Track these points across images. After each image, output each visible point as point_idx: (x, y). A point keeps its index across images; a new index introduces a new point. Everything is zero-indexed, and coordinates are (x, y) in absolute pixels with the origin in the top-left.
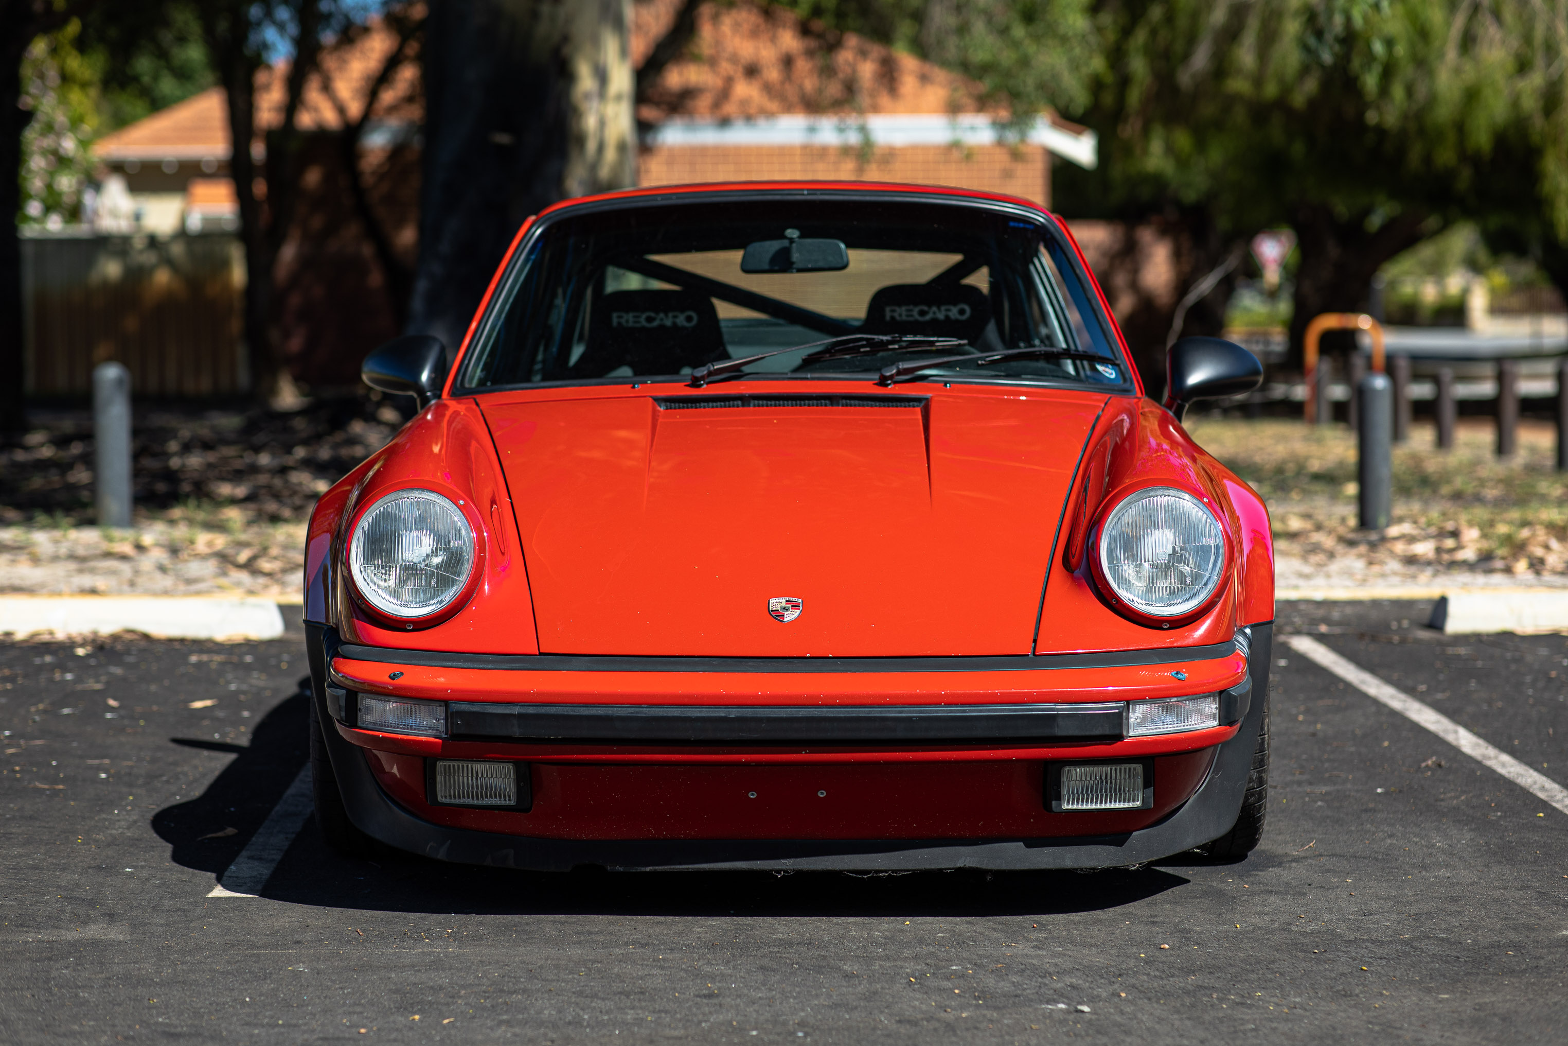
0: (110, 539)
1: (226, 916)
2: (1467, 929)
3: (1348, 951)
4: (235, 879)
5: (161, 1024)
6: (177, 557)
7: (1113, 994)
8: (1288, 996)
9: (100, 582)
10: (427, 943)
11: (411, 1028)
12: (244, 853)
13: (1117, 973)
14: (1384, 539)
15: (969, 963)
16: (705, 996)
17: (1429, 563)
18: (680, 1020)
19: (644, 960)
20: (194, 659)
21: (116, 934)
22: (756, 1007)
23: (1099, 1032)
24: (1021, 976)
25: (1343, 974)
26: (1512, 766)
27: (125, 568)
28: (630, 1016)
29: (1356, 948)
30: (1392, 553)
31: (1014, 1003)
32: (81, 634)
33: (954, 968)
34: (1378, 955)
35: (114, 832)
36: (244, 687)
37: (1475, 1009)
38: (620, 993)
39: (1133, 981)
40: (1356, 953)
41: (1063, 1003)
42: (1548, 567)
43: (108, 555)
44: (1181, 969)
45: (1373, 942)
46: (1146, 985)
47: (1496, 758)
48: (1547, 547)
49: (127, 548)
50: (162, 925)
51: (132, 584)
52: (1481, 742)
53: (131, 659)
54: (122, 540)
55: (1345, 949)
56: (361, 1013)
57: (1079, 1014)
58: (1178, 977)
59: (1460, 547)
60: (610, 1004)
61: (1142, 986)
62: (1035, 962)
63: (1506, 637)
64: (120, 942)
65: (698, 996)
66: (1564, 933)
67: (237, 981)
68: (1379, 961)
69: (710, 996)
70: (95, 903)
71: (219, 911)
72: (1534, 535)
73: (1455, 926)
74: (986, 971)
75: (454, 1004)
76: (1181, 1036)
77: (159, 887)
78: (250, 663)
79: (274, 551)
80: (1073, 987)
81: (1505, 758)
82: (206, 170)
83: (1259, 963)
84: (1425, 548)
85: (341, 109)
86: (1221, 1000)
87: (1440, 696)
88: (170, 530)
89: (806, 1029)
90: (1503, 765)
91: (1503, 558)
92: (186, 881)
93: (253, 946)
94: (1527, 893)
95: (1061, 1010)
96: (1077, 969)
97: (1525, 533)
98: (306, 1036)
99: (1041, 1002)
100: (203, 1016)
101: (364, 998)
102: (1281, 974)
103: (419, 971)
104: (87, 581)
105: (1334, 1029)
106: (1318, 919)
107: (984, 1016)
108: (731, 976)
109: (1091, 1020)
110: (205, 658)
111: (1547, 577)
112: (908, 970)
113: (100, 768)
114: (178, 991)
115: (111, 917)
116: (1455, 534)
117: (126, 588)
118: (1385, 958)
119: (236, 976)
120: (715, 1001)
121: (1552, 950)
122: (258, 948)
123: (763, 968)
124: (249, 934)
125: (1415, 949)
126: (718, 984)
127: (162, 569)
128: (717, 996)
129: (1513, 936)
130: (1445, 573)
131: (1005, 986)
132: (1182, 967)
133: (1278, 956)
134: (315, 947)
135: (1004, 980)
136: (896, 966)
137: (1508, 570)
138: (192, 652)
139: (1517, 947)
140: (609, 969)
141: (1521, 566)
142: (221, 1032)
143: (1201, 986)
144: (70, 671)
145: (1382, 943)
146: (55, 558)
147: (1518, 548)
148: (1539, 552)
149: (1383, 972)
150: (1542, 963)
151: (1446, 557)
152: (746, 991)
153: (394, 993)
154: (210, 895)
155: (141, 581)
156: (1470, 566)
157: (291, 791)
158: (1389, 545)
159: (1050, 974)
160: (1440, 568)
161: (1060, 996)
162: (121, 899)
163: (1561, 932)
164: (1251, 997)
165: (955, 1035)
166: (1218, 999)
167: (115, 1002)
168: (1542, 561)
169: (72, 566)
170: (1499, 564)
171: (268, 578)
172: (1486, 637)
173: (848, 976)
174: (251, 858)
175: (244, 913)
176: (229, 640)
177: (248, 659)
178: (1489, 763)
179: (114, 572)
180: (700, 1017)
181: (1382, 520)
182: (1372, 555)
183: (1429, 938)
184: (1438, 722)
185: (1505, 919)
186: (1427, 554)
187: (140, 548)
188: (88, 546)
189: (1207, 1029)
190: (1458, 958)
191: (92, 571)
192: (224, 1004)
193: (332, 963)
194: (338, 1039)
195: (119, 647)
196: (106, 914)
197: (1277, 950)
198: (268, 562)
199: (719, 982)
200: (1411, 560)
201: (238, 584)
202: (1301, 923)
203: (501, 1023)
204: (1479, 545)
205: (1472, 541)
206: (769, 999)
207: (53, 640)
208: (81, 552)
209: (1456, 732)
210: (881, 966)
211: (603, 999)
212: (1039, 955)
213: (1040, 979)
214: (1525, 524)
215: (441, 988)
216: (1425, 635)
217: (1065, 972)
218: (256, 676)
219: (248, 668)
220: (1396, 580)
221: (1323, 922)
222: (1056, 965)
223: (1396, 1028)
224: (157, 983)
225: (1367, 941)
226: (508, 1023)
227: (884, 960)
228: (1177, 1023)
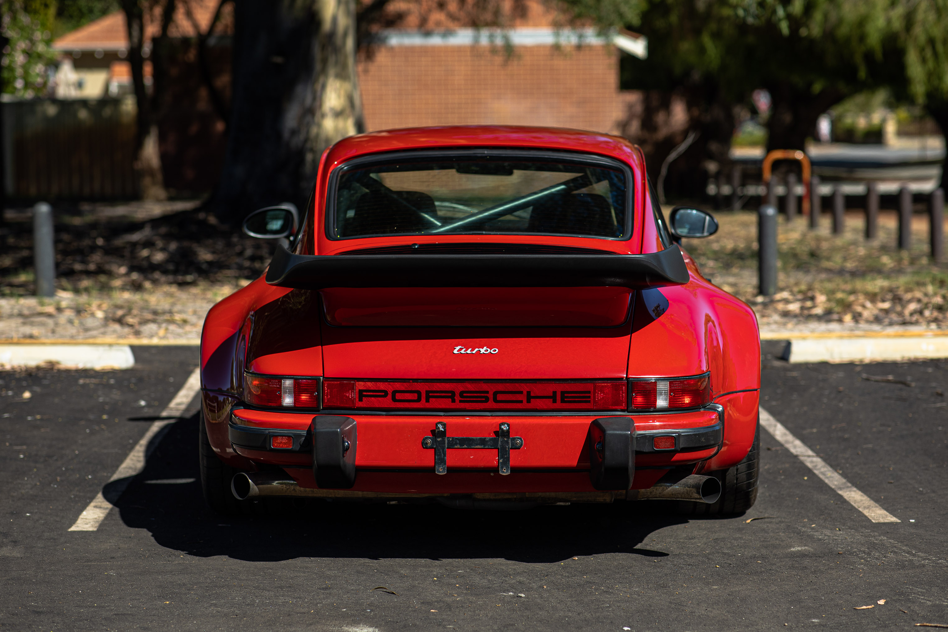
0: (42, 304)
1: (76, 542)
2: (741, 547)
3: (673, 561)
4: (85, 520)
5: (33, 606)
6: (80, 315)
7: (540, 587)
8: (633, 587)
9: (35, 331)
10: (181, 558)
11: (164, 608)
12: (92, 504)
13: (546, 574)
14: (772, 302)
15: (469, 569)
16: (323, 589)
17: (796, 316)
18: (306, 603)
19: (296, 567)
20: (81, 381)
21: (16, 553)
22: (349, 595)
23: (526, 609)
24: (494, 576)
25: (666, 575)
26: (800, 447)
27: (50, 322)
28: (281, 600)
29: (678, 559)
30: (776, 310)
31: (486, 592)
32: (19, 366)
33: (460, 571)
34: (688, 563)
35: (23, 491)
36: (107, 400)
37: (729, 595)
38: (279, 587)
39: (553, 579)
40: (677, 562)
41: (512, 592)
42: (863, 318)
43: (41, 314)
44: (580, 572)
45: (688, 555)
46: (559, 581)
47: (792, 442)
48: (864, 306)
49: (51, 309)
50: (41, 548)
51: (53, 332)
52: (787, 432)
53: (46, 382)
54: (49, 305)
55: (671, 560)
56: (139, 599)
57: (518, 598)
58: (578, 576)
59: (814, 306)
60: (272, 594)
61: (557, 582)
62: (503, 567)
63: (824, 365)
64: (18, 558)
65: (320, 589)
66: (792, 549)
67: (76, 581)
68: (688, 566)
69: (326, 589)
70: (7, 535)
71: (73, 539)
72: (857, 299)
73: (734, 546)
74: (476, 573)
75: (189, 593)
76: (569, 611)
77: (43, 525)
78: (112, 384)
79: (135, 312)
80: (520, 582)
81: (798, 442)
82: (120, 56)
83: (623, 568)
84: (794, 307)
85: (196, 26)
86: (596, 590)
87: (774, 403)
88: (77, 298)
89: (372, 608)
90: (795, 447)
91: (838, 313)
92: (58, 521)
93: (89, 561)
94: (781, 525)
95: (510, 596)
96: (525, 572)
97: (852, 298)
98: (108, 613)
99: (501, 591)
100: (55, 602)
101: (143, 590)
102: (633, 575)
103: (175, 574)
104: (27, 330)
105: (651, 606)
106: (663, 542)
107: (468, 599)
108: (340, 577)
109: (524, 601)
110: (88, 381)
111: (863, 325)
112: (435, 573)
113: (19, 452)
114: (44, 587)
115: (15, 543)
116: (813, 299)
117: (50, 334)
118: (691, 565)
119: (76, 578)
120: (328, 591)
121: (782, 560)
122: (91, 561)
123: (358, 572)
124: (87, 553)
125: (709, 559)
126: (332, 582)
127: (71, 322)
128: (330, 588)
129: (764, 551)
130: (804, 323)
131: (485, 582)
132: (581, 571)
133: (634, 563)
134: (121, 560)
135: (484, 579)
136: (429, 571)
137: (840, 321)
138: (80, 377)
139: (763, 558)
140: (276, 573)
141: (848, 318)
142: (63, 611)
143: (588, 582)
144: (11, 390)
145: (693, 556)
146: (11, 316)
147: (847, 307)
148: (859, 309)
149: (687, 573)
150: (774, 567)
151: (806, 312)
152: (345, 586)
153: (159, 588)
154: (70, 530)
155: (59, 330)
156: (819, 318)
157: (124, 465)
158: (775, 305)
159: (510, 575)
160: (801, 319)
161: (512, 587)
162: (21, 532)
163: (790, 549)
164: (612, 588)
165: (450, 610)
166: (594, 589)
167: (10, 594)
168: (860, 315)
169: (20, 320)
170: (835, 316)
171: (131, 328)
172: (811, 366)
173: (402, 577)
174: (96, 507)
175: (86, 540)
176: (103, 369)
177: (112, 381)
178: (788, 446)
179: (43, 324)
180: (318, 601)
181: (771, 290)
182: (765, 311)
183: (718, 553)
184: (768, 420)
185: (764, 541)
186: (795, 310)
187: (59, 309)
188: (29, 308)
189: (584, 607)
190: (730, 564)
191: (32, 324)
192: (67, 595)
193: (129, 570)
194: (124, 614)
195: (41, 374)
196: (12, 541)
197: (635, 561)
198: (132, 318)
199: (332, 580)
200: (786, 314)
201: (114, 331)
202: (653, 544)
203: (212, 605)
204: (826, 306)
205: (821, 302)
206: (357, 590)
207: (4, 370)
208: (26, 312)
209: (775, 426)
210: (421, 571)
211: (269, 591)
212: (507, 564)
213: (504, 578)
214: (853, 292)
215: (184, 584)
216: (778, 364)
217: (518, 574)
218: (115, 393)
219: (111, 387)
220: (774, 327)
221: (665, 543)
222: (515, 569)
223: (683, 606)
224: (34, 582)
225: (685, 555)
226: (215, 605)
227: (424, 567)
228: (569, 603)
